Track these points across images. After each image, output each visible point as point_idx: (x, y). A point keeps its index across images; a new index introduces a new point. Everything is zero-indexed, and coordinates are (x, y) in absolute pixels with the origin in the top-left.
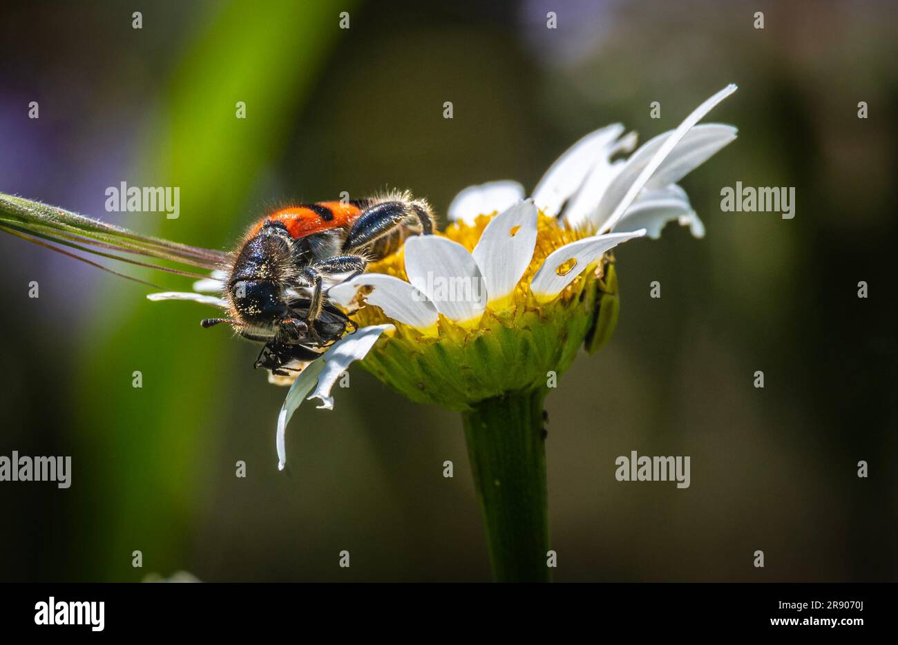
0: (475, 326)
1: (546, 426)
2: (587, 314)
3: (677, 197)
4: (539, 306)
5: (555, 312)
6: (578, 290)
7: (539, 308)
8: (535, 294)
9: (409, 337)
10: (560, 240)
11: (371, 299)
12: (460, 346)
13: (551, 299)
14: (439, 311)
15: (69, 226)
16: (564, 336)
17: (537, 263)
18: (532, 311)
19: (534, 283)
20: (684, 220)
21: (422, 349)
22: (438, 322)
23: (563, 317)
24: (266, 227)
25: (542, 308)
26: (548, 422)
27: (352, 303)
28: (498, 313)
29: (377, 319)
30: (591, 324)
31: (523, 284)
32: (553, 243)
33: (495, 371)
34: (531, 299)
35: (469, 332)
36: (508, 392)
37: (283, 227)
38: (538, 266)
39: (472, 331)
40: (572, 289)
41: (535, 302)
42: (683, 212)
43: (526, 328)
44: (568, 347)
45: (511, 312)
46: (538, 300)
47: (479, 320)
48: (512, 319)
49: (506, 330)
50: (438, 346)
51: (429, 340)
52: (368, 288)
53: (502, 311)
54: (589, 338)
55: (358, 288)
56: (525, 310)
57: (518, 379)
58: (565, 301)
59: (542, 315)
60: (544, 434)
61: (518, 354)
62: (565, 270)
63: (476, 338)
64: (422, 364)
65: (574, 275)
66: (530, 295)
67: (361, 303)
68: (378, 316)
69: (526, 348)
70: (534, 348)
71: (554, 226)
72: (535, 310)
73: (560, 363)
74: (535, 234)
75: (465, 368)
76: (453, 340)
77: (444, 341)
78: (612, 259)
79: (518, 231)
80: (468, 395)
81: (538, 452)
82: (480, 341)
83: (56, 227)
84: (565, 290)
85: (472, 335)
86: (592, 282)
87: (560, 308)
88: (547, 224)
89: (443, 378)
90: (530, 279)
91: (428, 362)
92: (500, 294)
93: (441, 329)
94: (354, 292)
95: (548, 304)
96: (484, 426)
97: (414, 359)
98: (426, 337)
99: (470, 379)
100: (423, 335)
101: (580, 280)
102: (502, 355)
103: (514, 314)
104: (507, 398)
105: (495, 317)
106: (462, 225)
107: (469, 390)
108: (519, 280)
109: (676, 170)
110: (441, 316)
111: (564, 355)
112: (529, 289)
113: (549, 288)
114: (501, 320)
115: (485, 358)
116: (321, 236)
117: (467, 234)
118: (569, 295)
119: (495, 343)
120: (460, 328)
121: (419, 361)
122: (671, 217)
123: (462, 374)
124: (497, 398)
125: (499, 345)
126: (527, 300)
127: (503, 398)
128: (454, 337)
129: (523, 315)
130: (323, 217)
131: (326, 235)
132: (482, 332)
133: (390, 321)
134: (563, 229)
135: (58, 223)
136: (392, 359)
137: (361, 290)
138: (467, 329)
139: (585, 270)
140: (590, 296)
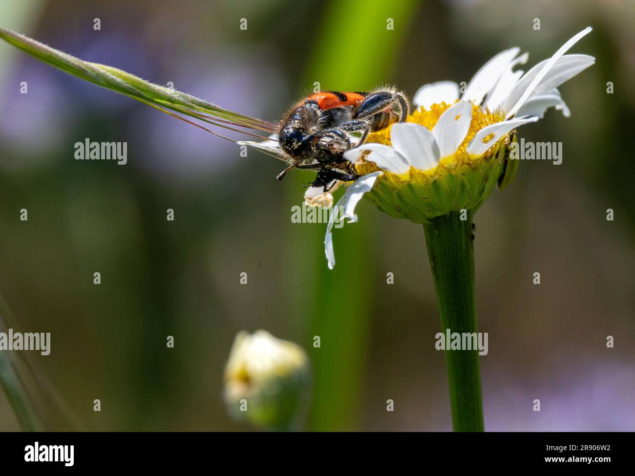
0: (432, 173)
1: (474, 233)
2: (499, 165)
3: (554, 93)
4: (471, 161)
5: (481, 164)
6: (495, 152)
7: (471, 162)
8: (468, 154)
9: (392, 180)
10: (484, 121)
11: (370, 158)
12: (423, 185)
13: (479, 157)
14: (410, 164)
15: (198, 107)
16: (486, 179)
17: (470, 135)
18: (467, 164)
19: (468, 148)
20: (558, 107)
21: (399, 187)
22: (410, 170)
23: (486, 168)
24: (306, 103)
25: (473, 163)
26: (475, 230)
27: (358, 160)
28: (446, 166)
29: (372, 169)
30: (502, 171)
31: (461, 148)
32: (479, 122)
33: (444, 200)
34: (466, 157)
35: (428, 177)
36: (451, 212)
37: (317, 104)
38: (470, 137)
39: (430, 176)
40: (491, 151)
41: (469, 158)
42: (558, 103)
43: (463, 174)
44: (488, 186)
45: (454, 165)
46: (470, 158)
47: (435, 169)
48: (455, 169)
49: (451, 176)
50: (410, 185)
51: (404, 182)
52: (368, 152)
53: (448, 164)
54: (500, 180)
55: (362, 152)
56: (463, 164)
57: (458, 205)
58: (487, 158)
59: (472, 166)
60: (473, 237)
61: (458, 190)
62: (487, 139)
63: (432, 181)
64: (399, 196)
65: (492, 143)
66: (466, 154)
67: (364, 161)
68: (373, 166)
69: (463, 186)
70: (468, 186)
71: (479, 111)
72: (469, 164)
73: (483, 195)
74: (470, 119)
75: (426, 198)
76: (418, 182)
77: (413, 182)
78: (515, 131)
79: (460, 117)
80: (427, 214)
81: (469, 248)
82: (435, 182)
83: (190, 106)
84: (487, 152)
85: (430, 179)
86: (503, 146)
87: (483, 162)
88: (475, 110)
89: (413, 204)
90: (466, 145)
91: (403, 194)
92: (448, 154)
93: (411, 175)
94: (360, 155)
95: (477, 160)
96: (437, 232)
97: (395, 193)
98: (402, 180)
99: (429, 205)
100: (400, 178)
101: (496, 145)
102: (448, 190)
103: (456, 166)
104: (451, 216)
105: (444, 168)
106: (423, 110)
107: (428, 211)
108: (459, 146)
109: (556, 80)
110: (412, 167)
111: (486, 190)
112: (465, 151)
113: (478, 150)
114: (448, 170)
115: (438, 193)
116: (339, 109)
117: (426, 115)
118: (489, 155)
119: (445, 184)
120: (423, 175)
121: (397, 194)
122: (551, 105)
123: (424, 202)
124: (444, 216)
125: (447, 184)
126: (464, 158)
127: (448, 216)
128: (419, 180)
129: (461, 167)
130: (341, 98)
131: (342, 109)
132: (436, 177)
133: (380, 169)
134: (485, 113)
135: (190, 104)
136: (381, 192)
137: (364, 153)
138: (427, 175)
139: (499, 140)
140: (502, 155)
